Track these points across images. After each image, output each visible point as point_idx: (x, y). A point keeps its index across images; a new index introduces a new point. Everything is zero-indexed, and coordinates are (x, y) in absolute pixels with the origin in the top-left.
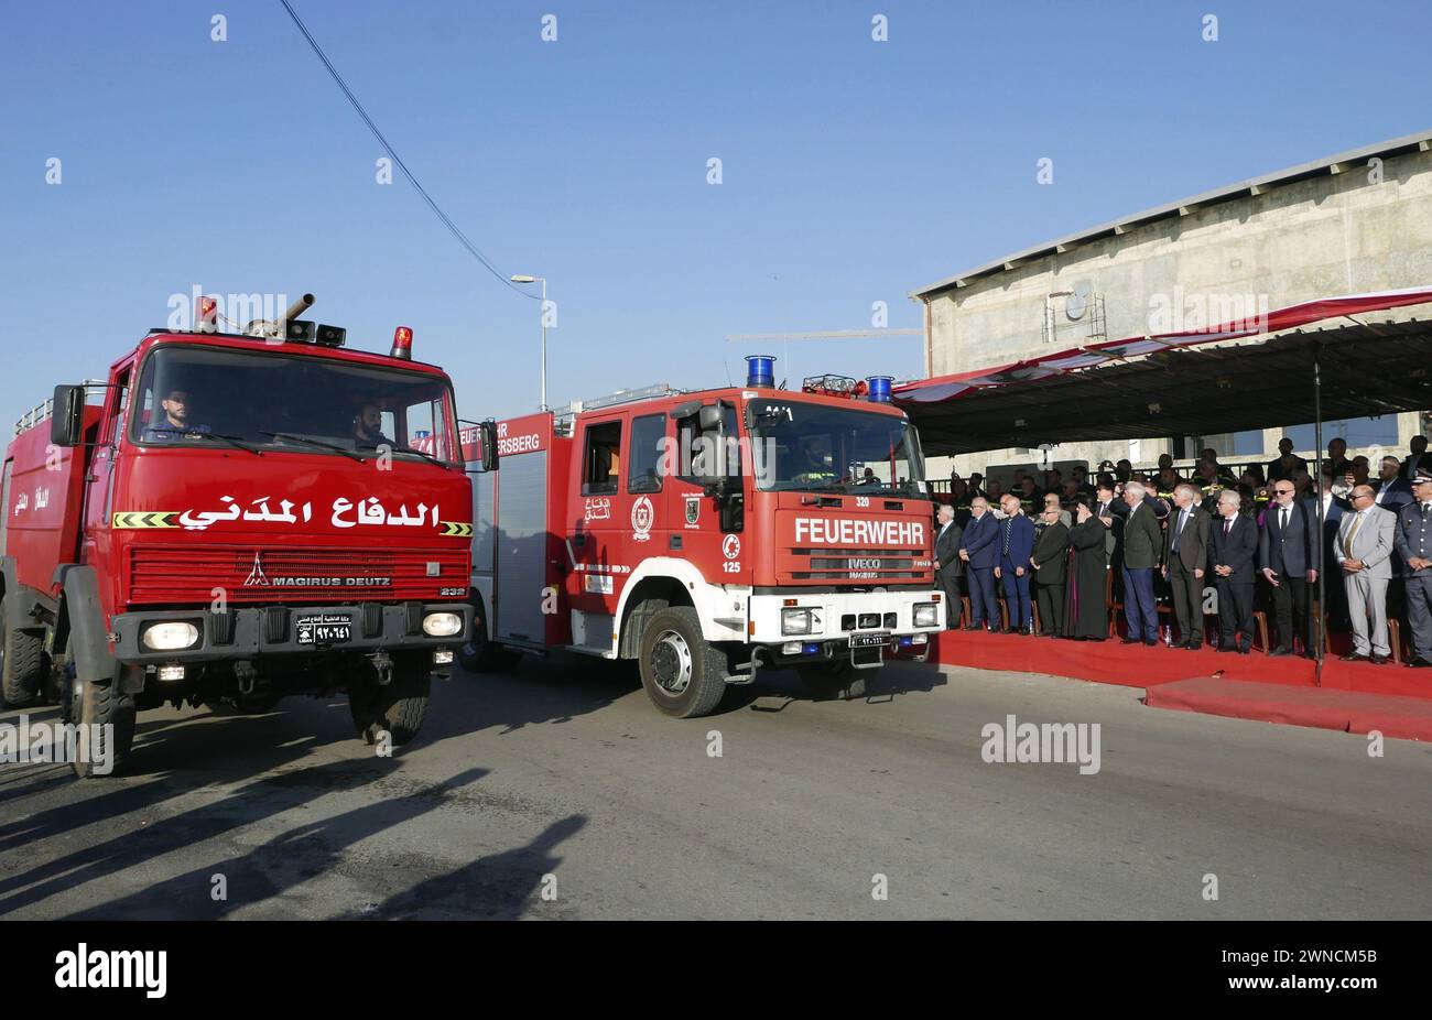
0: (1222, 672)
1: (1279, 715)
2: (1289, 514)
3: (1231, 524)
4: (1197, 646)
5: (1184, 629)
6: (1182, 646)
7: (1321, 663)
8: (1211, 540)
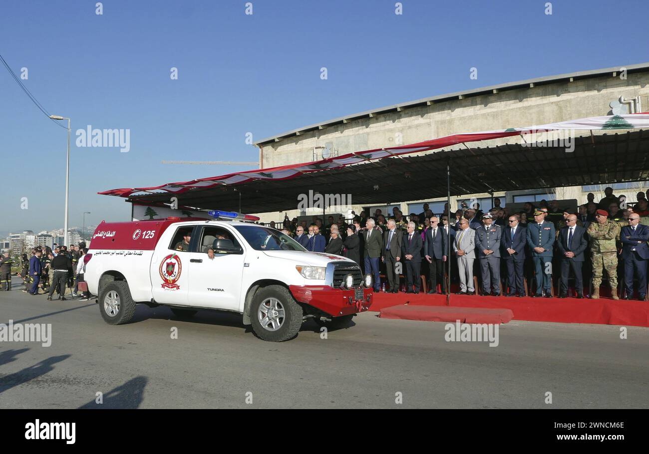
0: (408, 302)
1: (437, 318)
2: (436, 231)
3: (412, 237)
4: (397, 292)
5: (391, 285)
6: (390, 292)
7: (449, 296)
8: (403, 244)
